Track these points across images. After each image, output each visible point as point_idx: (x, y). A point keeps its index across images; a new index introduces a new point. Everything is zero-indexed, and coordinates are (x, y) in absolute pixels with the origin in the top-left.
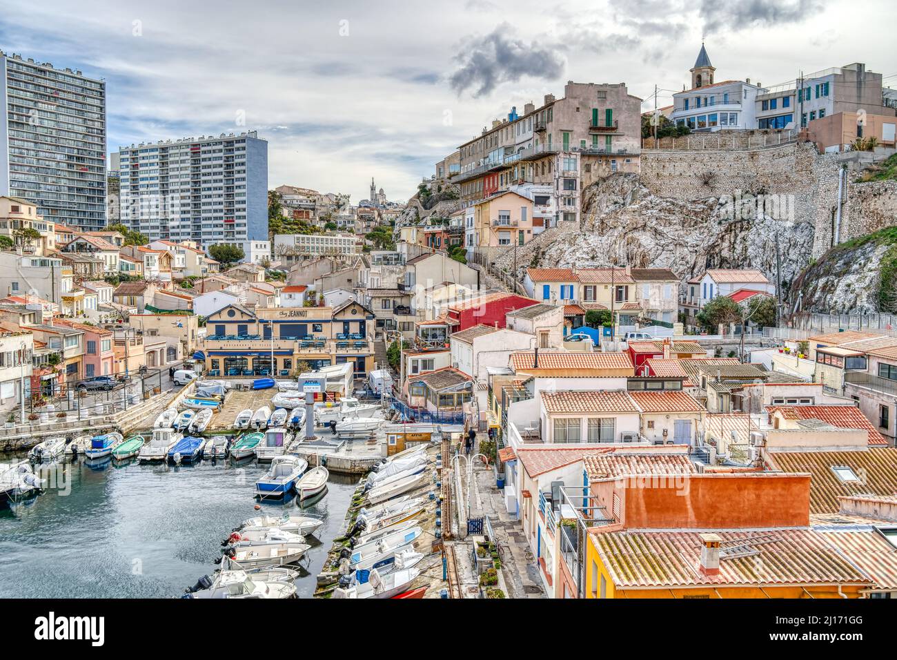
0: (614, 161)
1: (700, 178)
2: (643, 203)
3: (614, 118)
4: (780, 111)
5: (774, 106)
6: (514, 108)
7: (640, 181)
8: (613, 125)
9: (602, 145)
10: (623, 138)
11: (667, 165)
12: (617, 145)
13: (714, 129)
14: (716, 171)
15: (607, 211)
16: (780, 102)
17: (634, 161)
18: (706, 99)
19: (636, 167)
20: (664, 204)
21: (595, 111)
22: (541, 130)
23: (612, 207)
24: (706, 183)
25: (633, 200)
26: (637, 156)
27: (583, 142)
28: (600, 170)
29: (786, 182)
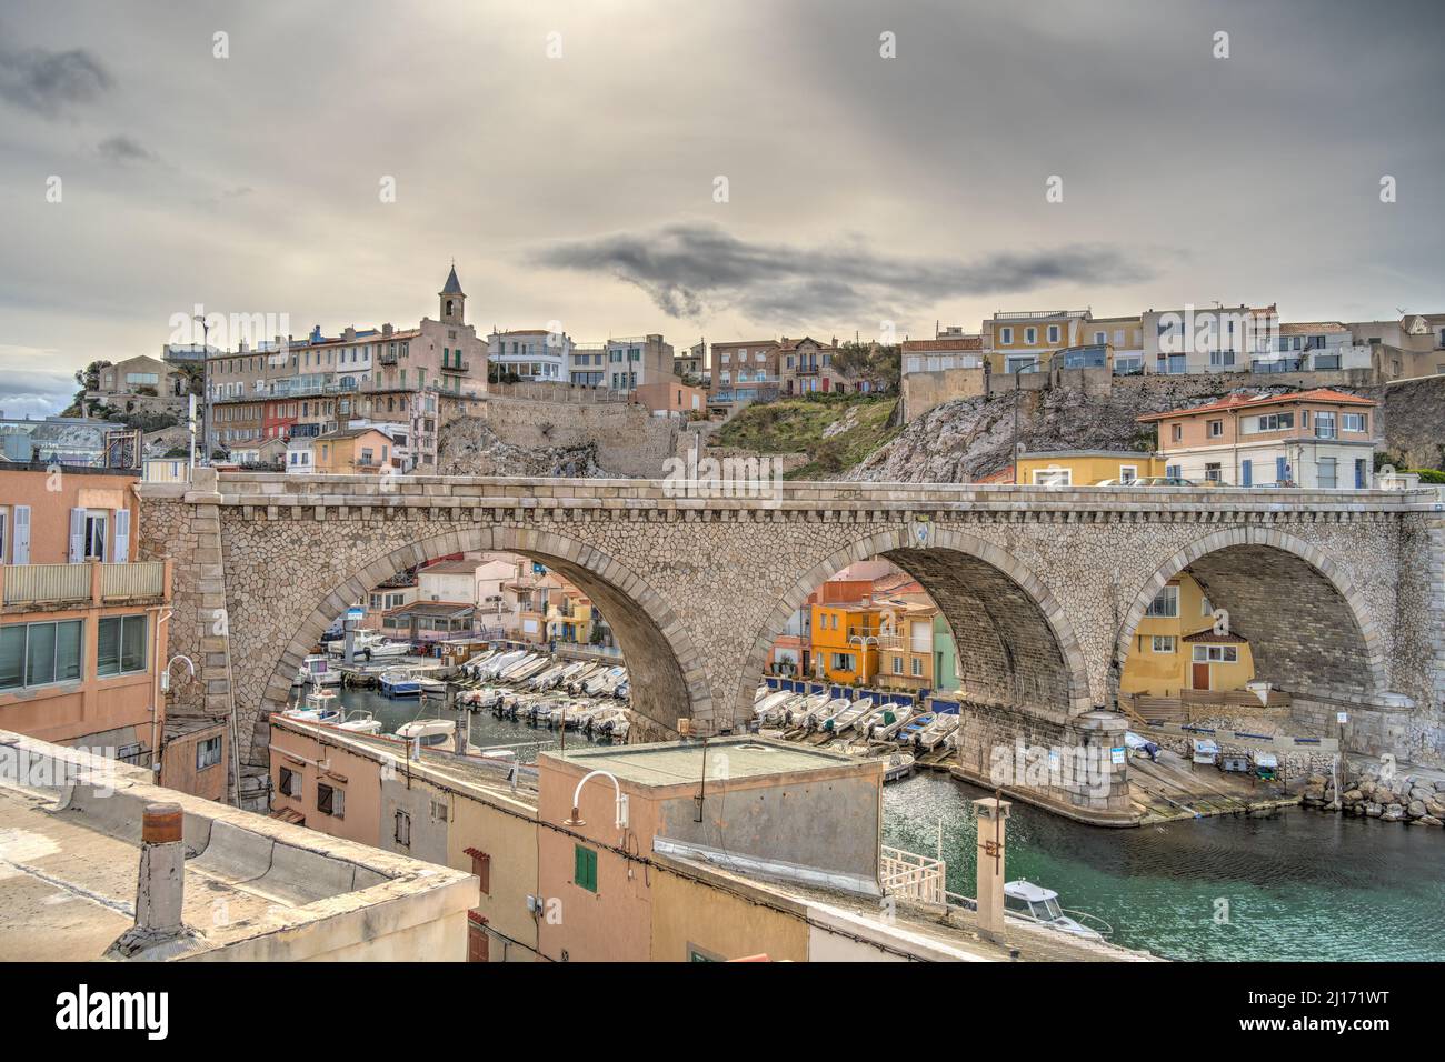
0: (462, 404)
1: (540, 427)
2: (493, 449)
3: (463, 359)
4: (592, 367)
5: (586, 362)
6: (318, 327)
7: (488, 427)
8: (462, 367)
9: (451, 386)
10: (471, 381)
11: (511, 412)
12: (466, 387)
13: (537, 379)
14: (552, 421)
15: (461, 455)
16: (592, 359)
17: (481, 405)
18: (524, 347)
19: (482, 410)
20: (510, 451)
21: (447, 350)
22: (389, 364)
23: (465, 451)
24: (545, 433)
25: (485, 445)
26: (485, 401)
27: (436, 382)
28: (450, 413)
29: (617, 438)
